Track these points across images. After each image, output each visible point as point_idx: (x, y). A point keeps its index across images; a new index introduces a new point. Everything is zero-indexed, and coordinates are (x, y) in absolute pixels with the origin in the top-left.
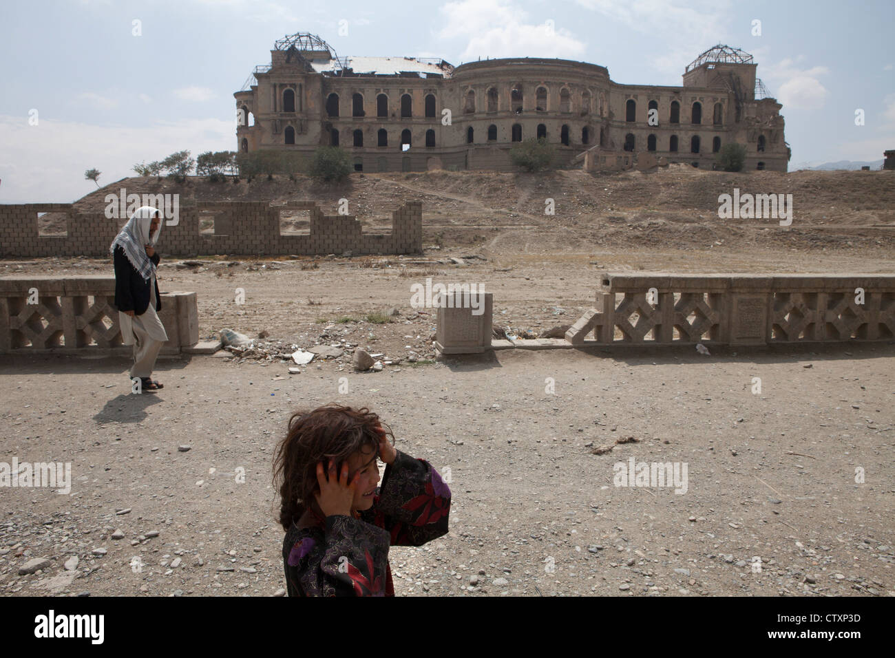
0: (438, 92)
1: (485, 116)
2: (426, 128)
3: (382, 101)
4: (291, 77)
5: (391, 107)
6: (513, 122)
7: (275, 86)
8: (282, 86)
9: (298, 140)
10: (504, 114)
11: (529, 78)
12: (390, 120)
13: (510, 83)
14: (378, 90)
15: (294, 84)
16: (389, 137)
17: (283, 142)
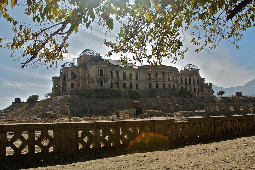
0: (139, 73)
1: (155, 80)
2: (136, 83)
3: (124, 74)
4: (104, 65)
5: (127, 76)
6: (163, 83)
7: (99, 67)
8: (101, 67)
9: (104, 85)
10: (160, 80)
11: (166, 71)
12: (127, 80)
13: (162, 72)
14: (123, 71)
15: (104, 67)
16: (126, 85)
17: (100, 85)
